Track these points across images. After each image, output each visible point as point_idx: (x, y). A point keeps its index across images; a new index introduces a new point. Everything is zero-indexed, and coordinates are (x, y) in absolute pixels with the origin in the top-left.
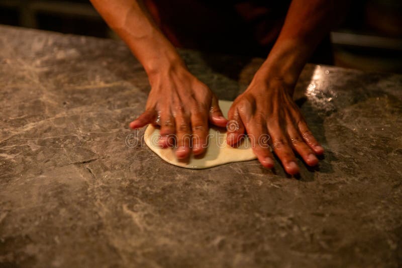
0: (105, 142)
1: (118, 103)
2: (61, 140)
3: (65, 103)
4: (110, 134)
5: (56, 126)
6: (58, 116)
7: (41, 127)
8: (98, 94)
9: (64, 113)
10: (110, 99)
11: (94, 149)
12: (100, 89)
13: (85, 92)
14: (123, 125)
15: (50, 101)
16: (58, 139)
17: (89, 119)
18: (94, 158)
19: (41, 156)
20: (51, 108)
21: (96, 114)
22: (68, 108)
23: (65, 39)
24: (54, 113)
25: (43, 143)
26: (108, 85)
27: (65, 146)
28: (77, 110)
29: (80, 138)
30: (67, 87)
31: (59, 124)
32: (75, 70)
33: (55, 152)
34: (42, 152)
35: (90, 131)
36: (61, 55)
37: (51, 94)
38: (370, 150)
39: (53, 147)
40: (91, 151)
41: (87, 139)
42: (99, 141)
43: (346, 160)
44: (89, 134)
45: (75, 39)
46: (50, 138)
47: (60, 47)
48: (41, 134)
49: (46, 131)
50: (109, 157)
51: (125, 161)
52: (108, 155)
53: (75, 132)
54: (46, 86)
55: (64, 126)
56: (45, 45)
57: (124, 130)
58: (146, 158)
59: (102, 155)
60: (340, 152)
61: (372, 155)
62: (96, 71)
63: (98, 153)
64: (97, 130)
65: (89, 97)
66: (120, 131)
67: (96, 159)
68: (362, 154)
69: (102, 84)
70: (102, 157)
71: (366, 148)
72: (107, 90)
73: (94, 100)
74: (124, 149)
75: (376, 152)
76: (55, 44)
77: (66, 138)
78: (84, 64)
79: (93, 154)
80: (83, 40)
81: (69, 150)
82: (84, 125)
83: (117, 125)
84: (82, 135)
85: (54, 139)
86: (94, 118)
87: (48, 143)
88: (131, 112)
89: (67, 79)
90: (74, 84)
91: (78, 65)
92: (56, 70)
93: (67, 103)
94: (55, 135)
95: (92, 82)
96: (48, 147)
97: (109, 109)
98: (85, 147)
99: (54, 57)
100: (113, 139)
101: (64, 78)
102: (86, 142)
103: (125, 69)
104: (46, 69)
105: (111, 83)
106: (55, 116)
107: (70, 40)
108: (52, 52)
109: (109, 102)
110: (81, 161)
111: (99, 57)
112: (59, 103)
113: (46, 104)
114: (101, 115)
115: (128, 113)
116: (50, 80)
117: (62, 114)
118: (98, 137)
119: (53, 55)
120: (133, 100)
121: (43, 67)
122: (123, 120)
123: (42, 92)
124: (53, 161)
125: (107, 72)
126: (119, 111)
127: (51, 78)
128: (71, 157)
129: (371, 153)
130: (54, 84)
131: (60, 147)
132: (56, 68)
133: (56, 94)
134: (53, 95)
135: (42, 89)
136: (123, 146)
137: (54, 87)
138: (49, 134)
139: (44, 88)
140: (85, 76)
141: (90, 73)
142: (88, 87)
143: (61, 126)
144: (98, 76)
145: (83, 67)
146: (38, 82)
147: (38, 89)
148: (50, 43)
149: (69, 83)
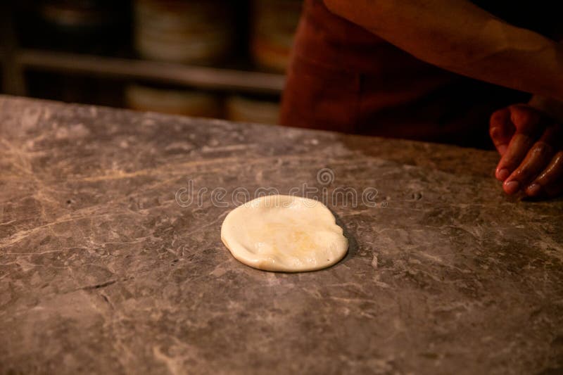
0: (127, 257)
1: (145, 200)
2: (65, 255)
3: (69, 202)
4: (133, 245)
5: (57, 235)
6: (59, 220)
7: (35, 237)
8: (116, 187)
9: (69, 216)
10: (133, 195)
11: (111, 267)
12: (118, 181)
13: (97, 185)
14: (152, 231)
15: (49, 200)
16: (61, 254)
17: (104, 225)
18: (111, 280)
19: (36, 279)
20: (49, 208)
21: (113, 217)
22: (74, 209)
23: (68, 110)
24: (54, 216)
25: (38, 260)
26: (130, 175)
27: (71, 263)
28: (86, 212)
29: (91, 252)
30: (71, 179)
31: (61, 231)
32: (83, 154)
33: (56, 272)
34: (37, 272)
35: (105, 241)
36: (62, 133)
37: (49, 189)
38: (498, 261)
39: (54, 265)
40: (107, 271)
41: (102, 253)
42: (118, 256)
43: (464, 277)
44: (104, 245)
45: (81, 110)
46: (49, 252)
47: (61, 121)
48: (36, 247)
49: (42, 243)
50: (132, 278)
51: (155, 283)
52: (132, 275)
53: (84, 243)
54: (41, 178)
55: (68, 234)
56: (40, 119)
57: (154, 239)
58: (185, 279)
59: (123, 275)
60: (456, 265)
61: (501, 269)
62: (112, 155)
63: (117, 272)
64: (116, 240)
65: (104, 192)
66: (148, 240)
67: (114, 282)
68: (487, 267)
69: (122, 174)
70: (122, 279)
71: (492, 259)
72: (128, 182)
73: (110, 196)
74: (153, 267)
75: (506, 265)
76: (54, 118)
77: (72, 251)
78: (95, 146)
79: (110, 274)
80: (93, 110)
81: (76, 269)
82: (96, 233)
83: (143, 231)
84: (94, 248)
85: (55, 253)
86: (111, 222)
87: (45, 260)
88: (163, 212)
89: (71, 168)
90: (82, 174)
91: (88, 147)
92: (56, 155)
93: (73, 201)
94: (56, 248)
95: (107, 172)
96: (46, 266)
97: (132, 208)
98: (99, 265)
99: (54, 136)
100: (139, 253)
101: (67, 166)
102: (99, 257)
103: (153, 151)
104: (42, 154)
105: (134, 172)
106: (55, 220)
107: (75, 111)
108: (50, 129)
109: (131, 199)
110: (93, 285)
111: (117, 134)
112: (60, 201)
113: (42, 203)
114: (120, 218)
115: (159, 214)
116: (48, 169)
117: (66, 217)
118: (117, 249)
119: (51, 133)
120: (165, 195)
121: (37, 151)
122: (152, 224)
123: (36, 187)
124: (53, 285)
125: (127, 156)
126: (146, 212)
127: (49, 166)
128: (78, 279)
129: (498, 265)
130: (54, 175)
131: (63, 266)
132: (55, 152)
133: (56, 190)
134: (53, 190)
135: (36, 183)
136: (153, 262)
137: (53, 179)
138: (47, 246)
139: (39, 181)
140: (96, 163)
141: (104, 158)
142: (101, 178)
143: (63, 235)
144: (115, 163)
145: (94, 150)
146: (30, 173)
147: (30, 183)
148: (47, 116)
149: (75, 173)
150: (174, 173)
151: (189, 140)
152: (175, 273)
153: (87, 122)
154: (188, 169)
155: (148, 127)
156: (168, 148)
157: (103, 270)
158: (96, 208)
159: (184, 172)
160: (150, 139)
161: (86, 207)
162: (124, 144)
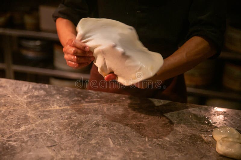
0: (61, 136)
1: (66, 117)
2: (39, 135)
3: (40, 117)
4: (63, 132)
5: (36, 128)
6: (37, 123)
7: (29, 129)
8: (56, 112)
9: (40, 122)
10: (62, 115)
11: (55, 139)
12: (57, 110)
13: (49, 111)
14: (69, 127)
15: (33, 116)
17: (52, 125)
18: (56, 144)
19: (29, 143)
20: (33, 119)
21: (55, 122)
22: (42, 119)
23: (38, 86)
25: (30, 137)
26: (61, 108)
27: (41, 138)
28: (46, 120)
29: (49, 134)
30: (40, 109)
31: (37, 127)
32: (44, 100)
33: (36, 141)
34: (30, 141)
35: (53, 130)
36: (36, 93)
37: (32, 112)
38: (188, 140)
39: (36, 138)
40: (54, 141)
41: (52, 135)
42: (58, 136)
43: (177, 145)
44: (53, 132)
45: (42, 85)
46: (33, 134)
47: (36, 89)
48: (29, 132)
49: (31, 131)
50: (63, 143)
51: (71, 145)
52: (63, 142)
53: (46, 131)
54: (30, 108)
55: (40, 128)
56: (28, 88)
57: (70, 130)
58: (82, 144)
59: (60, 142)
60: (174, 141)
61: (189, 143)
62: (54, 101)
63: (58, 141)
64: (57, 130)
65: (52, 114)
66: (68, 130)
67: (57, 145)
68: (184, 142)
69: (58, 108)
70: (60, 144)
71: (186, 139)
72: (60, 110)
73: (54, 115)
74: (70, 140)
75: (191, 141)
76: (33, 88)
77: (42, 134)
78: (48, 98)
79: (55, 142)
80: (47, 86)
81: (44, 140)
82: (50, 128)
83: (66, 127)
84: (49, 133)
85: (36, 135)
86: (55, 124)
87: (33, 137)
88: (73, 121)
89: (40, 105)
90: (44, 107)
91: (45, 98)
92: (34, 101)
94: (36, 133)
95: (53, 107)
96: (33, 139)
97: (62, 119)
98: (52, 139)
99: (34, 94)
100: (65, 135)
101: (39, 104)
102: (51, 136)
103: (68, 100)
104: (29, 100)
105: (62, 107)
106: (35, 123)
107: (40, 86)
108: (32, 92)
109: (62, 116)
110: (50, 146)
111: (55, 94)
112: (37, 116)
113: (30, 117)
114: (58, 123)
115: (71, 122)
116: (32, 105)
117: (39, 122)
118: (57, 133)
119: (33, 93)
120: (73, 115)
121: (28, 99)
122: (69, 125)
123: (28, 111)
124: (36, 145)
125: (59, 102)
126: (67, 121)
127: (32, 104)
128: (44, 143)
129: (188, 142)
130: (34, 107)
131: (39, 139)
132: (34, 100)
133: (35, 112)
134: (34, 113)
135: (28, 110)
136: (70, 138)
137: (34, 109)
138: (33, 132)
139: (29, 109)
140: (49, 104)
141: (51, 102)
142: (51, 109)
144: (55, 104)
145: (48, 99)
146: (26, 106)
147: (26, 110)
148: (31, 87)
149: (41, 107)
150: (76, 108)
151: (81, 97)
152: (78, 142)
153: (45, 90)
154: (81, 106)
155: (66, 92)
156: (73, 99)
157: (53, 140)
158: (49, 119)
159: (79, 108)
160: (67, 96)
161: (46, 119)
162: (58, 98)
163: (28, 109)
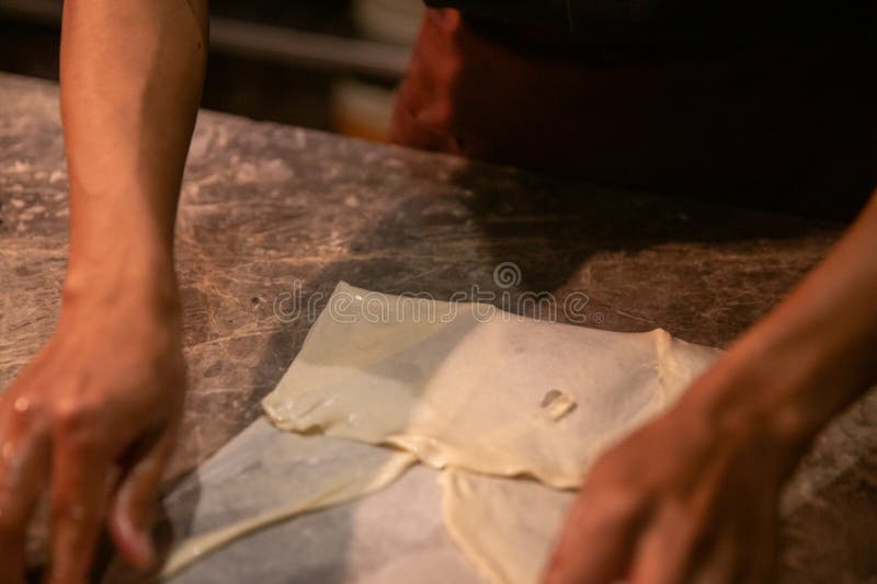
3: (255, 300)
5: (234, 360)
6: (239, 333)
7: (196, 361)
9: (254, 326)
12: (340, 266)
13: (303, 272)
16: (238, 397)
19: (195, 440)
20: (221, 310)
22: (264, 313)
23: (257, 134)
24: (230, 325)
25: (199, 404)
26: (361, 258)
30: (261, 258)
31: (240, 354)
32: (281, 214)
34: (198, 428)
36: (246, 173)
37: (221, 273)
39: (226, 417)
45: (279, 134)
46: (219, 391)
47: (246, 152)
48: (197, 381)
49: (208, 374)
54: (210, 253)
55: (252, 360)
56: (210, 146)
62: (330, 218)
69: (347, 256)
72: (357, 270)
76: (233, 145)
78: (302, 200)
80: (300, 136)
85: (229, 395)
87: (213, 407)
89: (260, 237)
90: (279, 250)
91: (289, 201)
93: (262, 299)
94: (232, 384)
95: (322, 248)
96: (214, 416)
99: (233, 177)
101: (254, 234)
103: (402, 216)
104: (211, 208)
105: (368, 252)
106: (231, 333)
107: (269, 135)
108: (227, 165)
111: (338, 181)
112: (240, 297)
113: (210, 299)
116: (221, 237)
117: (250, 328)
119: (229, 172)
121: (204, 203)
123: (200, 268)
125: (356, 222)
127: (223, 232)
132: (235, 208)
135: (202, 261)
138: (216, 380)
139: (206, 259)
140: (303, 232)
141: (316, 222)
142: (311, 259)
143: (244, 361)
144: (335, 234)
145: (300, 208)
146: (190, 241)
147: (191, 260)
148: (223, 141)
149: (267, 248)
150: (437, 259)
151: (461, 201)
153: (286, 155)
154: (463, 253)
155: (391, 170)
156: (427, 212)
159: (454, 259)
160: (394, 192)
162: (352, 201)
163: (202, 256)
